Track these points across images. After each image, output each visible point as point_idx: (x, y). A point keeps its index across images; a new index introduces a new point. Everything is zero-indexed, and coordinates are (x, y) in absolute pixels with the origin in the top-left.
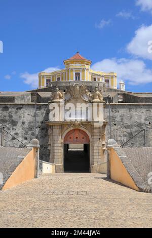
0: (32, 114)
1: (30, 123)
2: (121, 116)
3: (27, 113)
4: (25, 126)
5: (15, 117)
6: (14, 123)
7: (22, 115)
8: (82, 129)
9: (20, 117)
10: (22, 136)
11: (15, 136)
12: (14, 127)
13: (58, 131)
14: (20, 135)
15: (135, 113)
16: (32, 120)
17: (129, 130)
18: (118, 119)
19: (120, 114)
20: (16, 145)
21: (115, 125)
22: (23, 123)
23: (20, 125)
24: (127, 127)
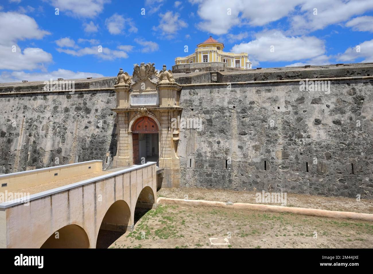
0: (105, 100)
1: (103, 110)
2: (199, 99)
3: (101, 100)
4: (98, 114)
5: (89, 105)
6: (88, 111)
7: (96, 102)
8: (150, 116)
9: (94, 104)
10: (95, 124)
11: (88, 125)
12: (88, 115)
13: (123, 119)
14: (93, 123)
15: (217, 95)
16: (105, 107)
17: (208, 117)
18: (196, 103)
19: (199, 98)
20: (89, 133)
21: (192, 110)
22: (97, 110)
23: (93, 113)
24: (207, 112)
